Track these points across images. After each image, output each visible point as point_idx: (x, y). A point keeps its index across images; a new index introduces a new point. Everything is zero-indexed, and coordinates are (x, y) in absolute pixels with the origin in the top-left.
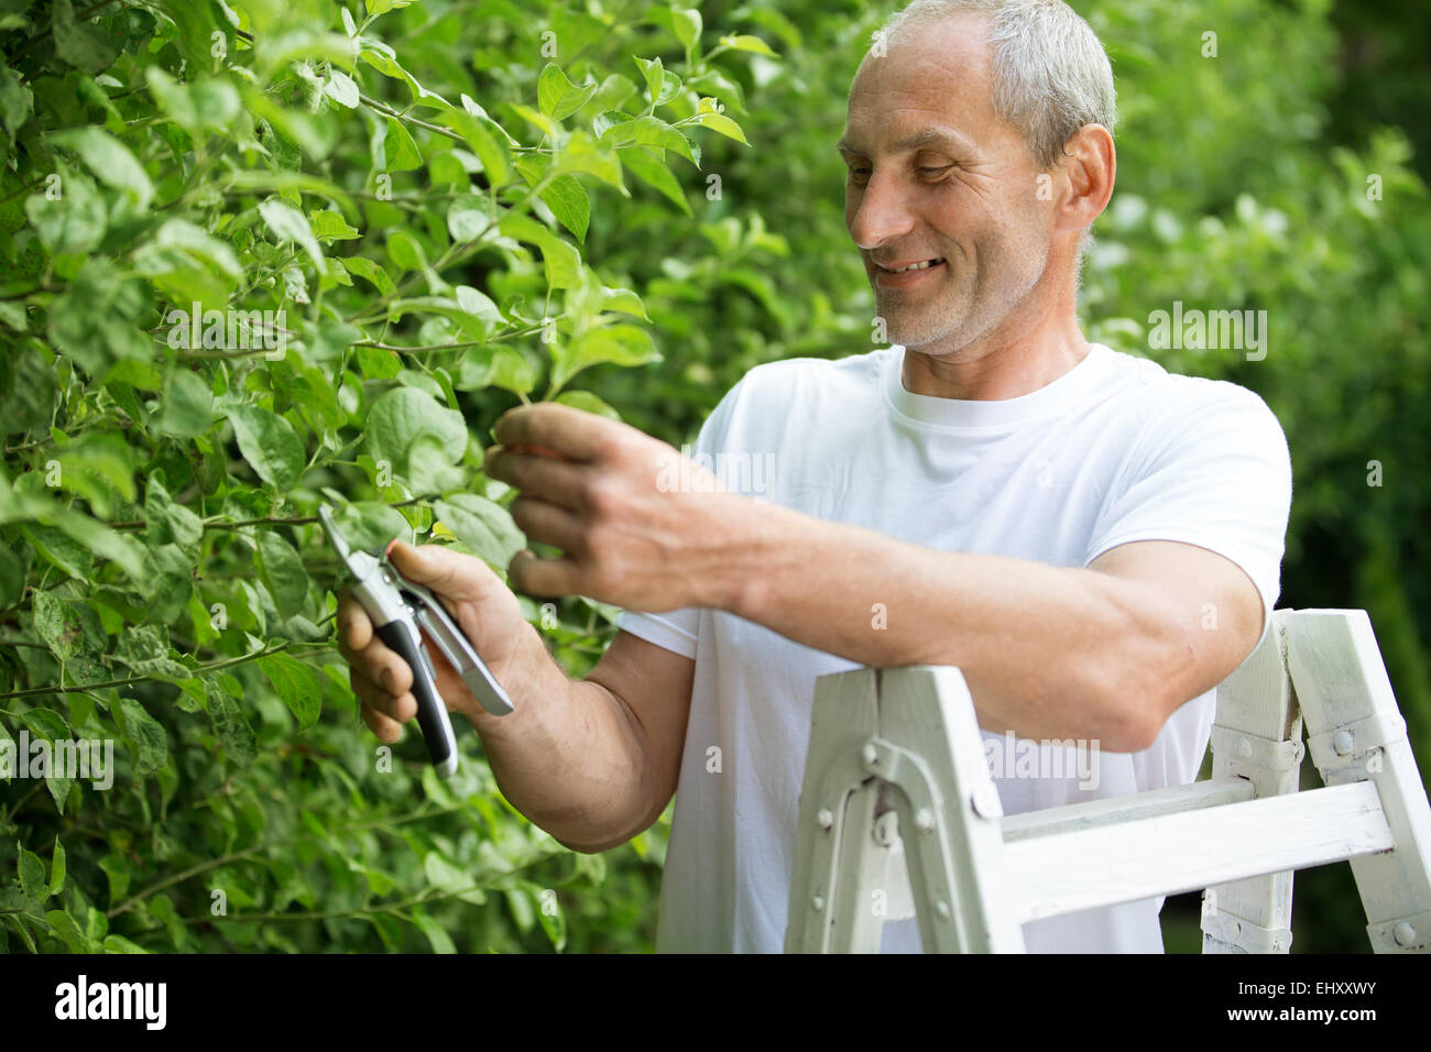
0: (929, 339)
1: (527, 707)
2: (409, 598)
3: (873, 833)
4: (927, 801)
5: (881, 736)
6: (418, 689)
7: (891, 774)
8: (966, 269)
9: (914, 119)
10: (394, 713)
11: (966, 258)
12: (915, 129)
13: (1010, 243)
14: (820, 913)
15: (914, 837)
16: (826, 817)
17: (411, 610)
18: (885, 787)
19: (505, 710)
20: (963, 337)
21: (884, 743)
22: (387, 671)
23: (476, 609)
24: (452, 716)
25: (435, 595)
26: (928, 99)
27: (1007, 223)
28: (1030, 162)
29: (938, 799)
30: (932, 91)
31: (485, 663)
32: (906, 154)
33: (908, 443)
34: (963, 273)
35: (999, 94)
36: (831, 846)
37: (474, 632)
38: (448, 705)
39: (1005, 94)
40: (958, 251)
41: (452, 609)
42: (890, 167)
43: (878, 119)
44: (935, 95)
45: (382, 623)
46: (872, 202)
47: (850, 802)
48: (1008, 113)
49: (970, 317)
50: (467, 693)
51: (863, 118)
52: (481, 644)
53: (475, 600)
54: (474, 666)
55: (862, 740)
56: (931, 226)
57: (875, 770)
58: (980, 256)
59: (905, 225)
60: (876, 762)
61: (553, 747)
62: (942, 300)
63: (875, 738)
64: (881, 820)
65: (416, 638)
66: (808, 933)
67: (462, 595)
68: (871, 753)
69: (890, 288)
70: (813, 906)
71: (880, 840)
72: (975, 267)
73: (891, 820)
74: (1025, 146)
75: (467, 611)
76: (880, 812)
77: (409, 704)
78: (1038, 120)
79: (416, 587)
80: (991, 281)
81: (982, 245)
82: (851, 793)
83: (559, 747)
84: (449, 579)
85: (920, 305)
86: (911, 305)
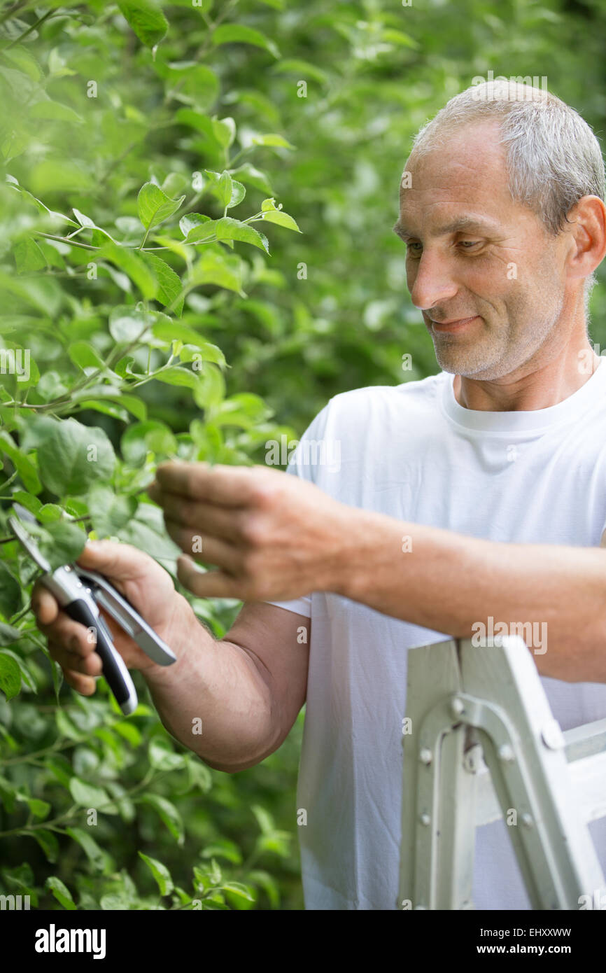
0: (476, 371)
1: (184, 660)
2: (86, 582)
3: (464, 765)
4: (507, 739)
5: (464, 692)
6: (100, 649)
7: (476, 721)
8: (499, 320)
9: (450, 209)
10: (85, 671)
11: (499, 313)
12: (452, 218)
13: (532, 298)
14: (428, 828)
15: (497, 765)
16: (426, 755)
17: (89, 590)
18: (470, 729)
19: (169, 661)
20: (503, 368)
21: (467, 697)
22: (75, 639)
23: (140, 586)
24: (131, 672)
25: (106, 578)
26: (460, 193)
27: (529, 283)
28: (544, 233)
29: (515, 736)
30: (462, 187)
31: (152, 625)
32: (448, 236)
33: (466, 444)
34: (498, 324)
35: (513, 182)
36: (432, 776)
37: (140, 604)
38: (127, 662)
39: (518, 183)
40: (491, 310)
41: (120, 587)
42: (437, 246)
43: (423, 211)
44: (465, 189)
45: (66, 602)
46: (424, 274)
47: (444, 743)
48: (522, 197)
49: (506, 354)
50: (140, 651)
51: (413, 209)
52: (146, 612)
53: (137, 578)
54: (140, 630)
55: (450, 695)
56: (470, 291)
57: (462, 718)
58: (509, 311)
59: (450, 291)
60: (463, 712)
61: (206, 689)
62: (484, 343)
63: (460, 694)
64: (469, 754)
65: (94, 611)
66: (419, 843)
67: (126, 576)
68: (458, 706)
69: (442, 332)
70: (421, 822)
71: (470, 767)
72: (507, 319)
73: (478, 752)
74: (538, 219)
75: (132, 587)
76: (468, 747)
77: (95, 661)
78: (545, 199)
79: (90, 572)
80: (520, 327)
81: (511, 303)
82: (444, 735)
83: (210, 689)
84: (115, 564)
85: (465, 345)
86: (459, 344)
